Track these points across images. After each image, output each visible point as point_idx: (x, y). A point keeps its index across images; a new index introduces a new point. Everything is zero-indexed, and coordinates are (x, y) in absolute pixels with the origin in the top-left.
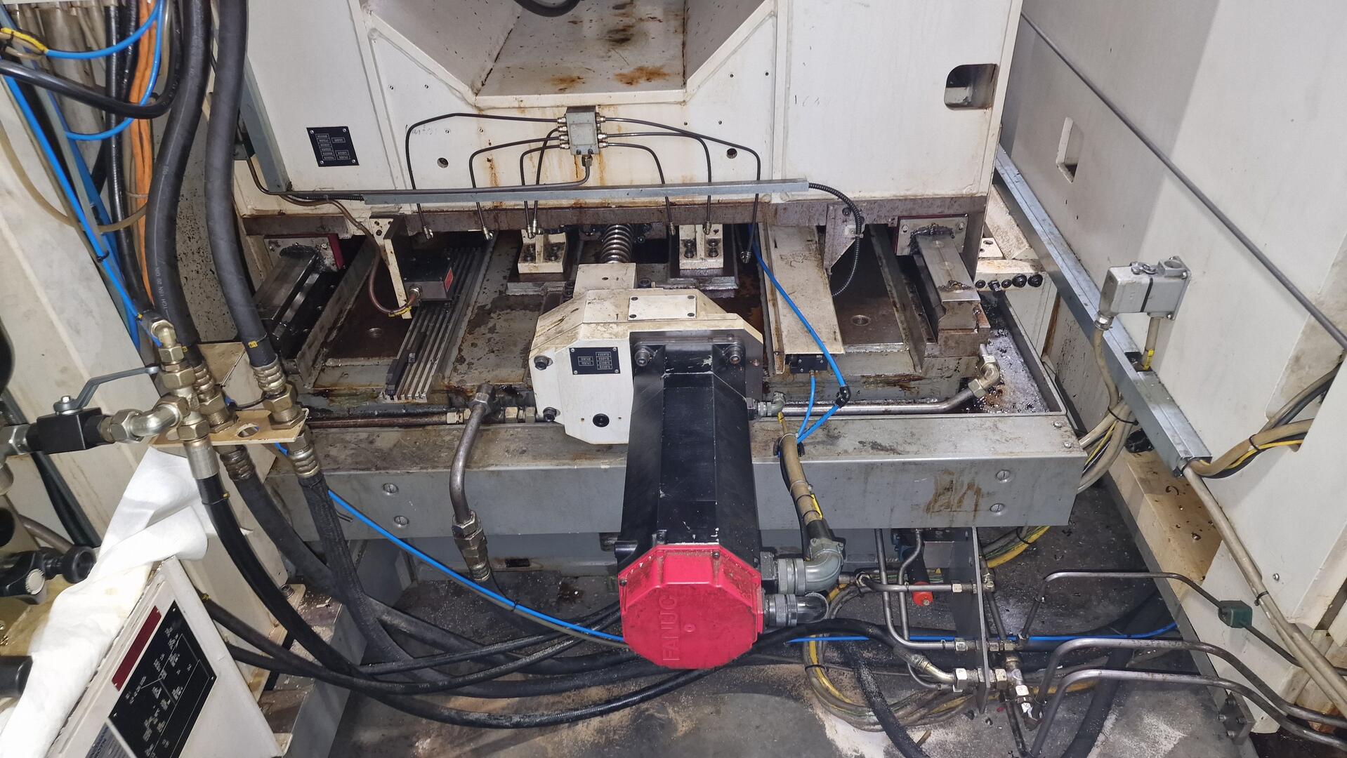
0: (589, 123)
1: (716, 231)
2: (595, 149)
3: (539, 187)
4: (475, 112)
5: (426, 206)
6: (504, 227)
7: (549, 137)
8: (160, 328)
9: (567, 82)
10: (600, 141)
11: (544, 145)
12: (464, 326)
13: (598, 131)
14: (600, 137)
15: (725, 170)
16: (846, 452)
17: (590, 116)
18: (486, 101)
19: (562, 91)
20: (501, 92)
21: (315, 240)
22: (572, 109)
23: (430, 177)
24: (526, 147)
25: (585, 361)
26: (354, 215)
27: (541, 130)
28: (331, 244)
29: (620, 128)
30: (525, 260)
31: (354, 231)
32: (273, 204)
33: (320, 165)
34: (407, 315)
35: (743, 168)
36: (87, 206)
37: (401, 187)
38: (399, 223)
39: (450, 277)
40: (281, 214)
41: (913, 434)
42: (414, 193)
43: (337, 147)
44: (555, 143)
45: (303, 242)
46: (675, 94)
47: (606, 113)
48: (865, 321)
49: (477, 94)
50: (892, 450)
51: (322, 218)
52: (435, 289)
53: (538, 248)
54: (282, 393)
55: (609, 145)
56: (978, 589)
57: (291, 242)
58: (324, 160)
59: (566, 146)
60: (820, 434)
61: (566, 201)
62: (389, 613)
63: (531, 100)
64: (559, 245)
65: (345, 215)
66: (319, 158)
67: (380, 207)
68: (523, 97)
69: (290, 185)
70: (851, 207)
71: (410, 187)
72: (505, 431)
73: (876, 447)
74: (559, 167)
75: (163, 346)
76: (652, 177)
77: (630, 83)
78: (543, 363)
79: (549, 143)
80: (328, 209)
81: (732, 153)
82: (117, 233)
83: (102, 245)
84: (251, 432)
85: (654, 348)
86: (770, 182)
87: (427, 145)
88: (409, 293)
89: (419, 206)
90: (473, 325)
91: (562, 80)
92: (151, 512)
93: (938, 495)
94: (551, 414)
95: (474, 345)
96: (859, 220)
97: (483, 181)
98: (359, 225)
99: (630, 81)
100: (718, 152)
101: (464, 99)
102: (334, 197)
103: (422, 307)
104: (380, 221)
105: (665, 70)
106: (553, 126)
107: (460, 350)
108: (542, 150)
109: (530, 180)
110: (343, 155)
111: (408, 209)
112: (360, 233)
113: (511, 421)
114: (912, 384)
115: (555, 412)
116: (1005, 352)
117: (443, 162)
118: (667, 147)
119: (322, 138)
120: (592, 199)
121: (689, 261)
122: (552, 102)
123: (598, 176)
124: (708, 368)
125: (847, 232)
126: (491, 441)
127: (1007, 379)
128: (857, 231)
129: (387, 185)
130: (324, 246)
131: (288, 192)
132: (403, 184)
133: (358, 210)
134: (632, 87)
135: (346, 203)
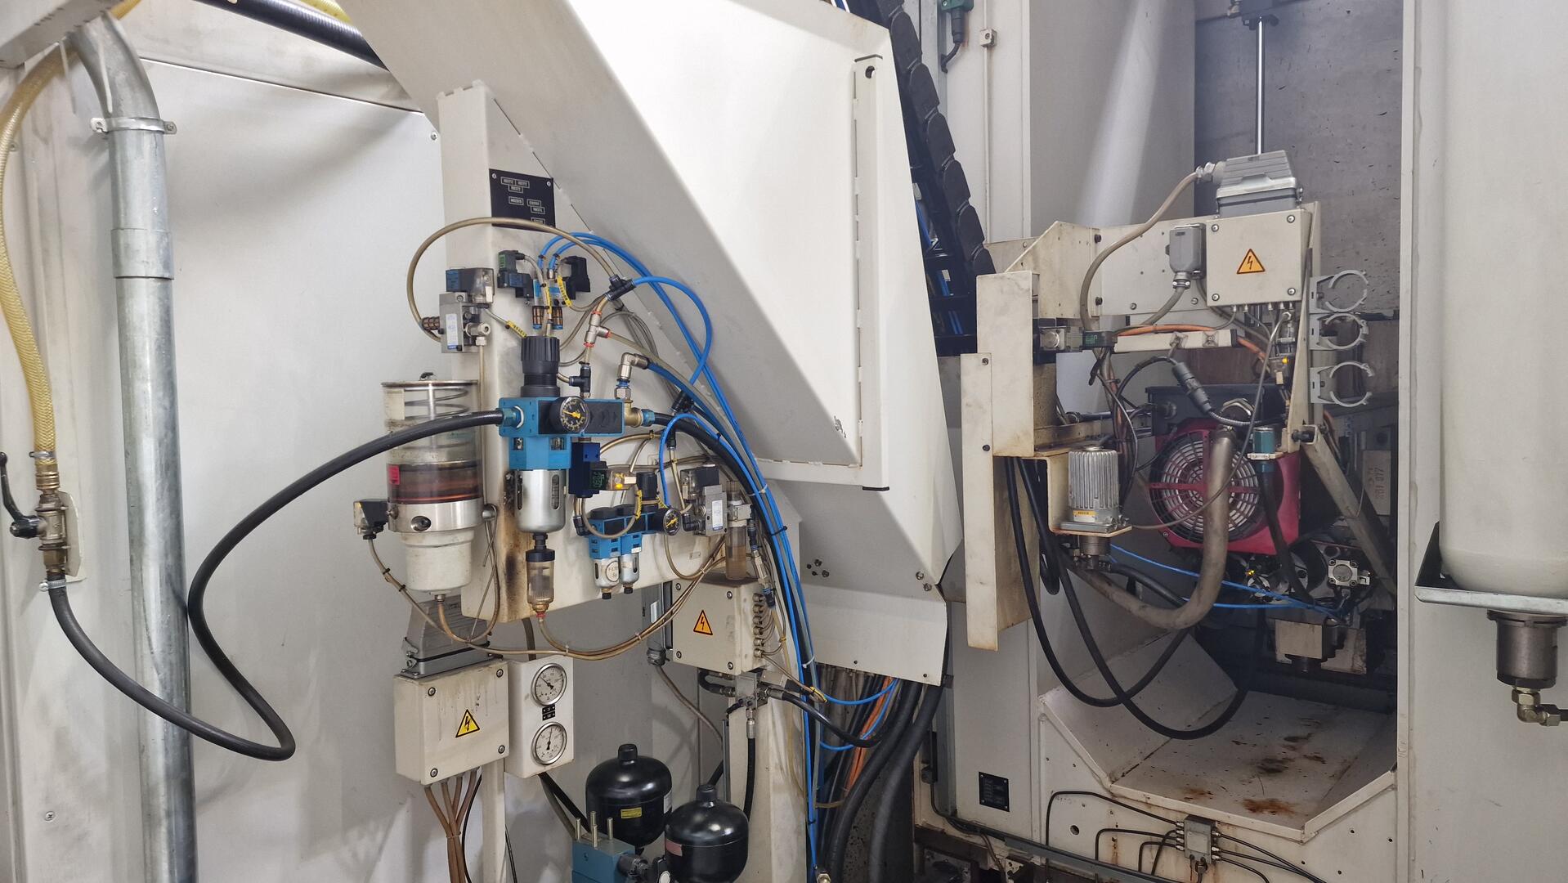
0: (1203, 833)
2: (1208, 860)
3: (1153, 878)
4: (1109, 796)
5: (1055, 862)
7: (1167, 836)
8: (823, 878)
9: (1196, 793)
10: (1213, 853)
11: (1163, 842)
13: (1214, 843)
14: (1214, 849)
17: (1208, 828)
18: (1119, 789)
19: (1187, 799)
20: (1134, 786)
21: (961, 862)
22: (1193, 818)
23: (1062, 839)
24: (1147, 838)
26: (997, 851)
27: (1161, 828)
28: (971, 869)
29: (1236, 847)
31: (991, 864)
32: (939, 823)
33: (981, 803)
36: (815, 788)
37: (1036, 839)
38: (1029, 869)
40: (943, 832)
42: (1046, 848)
43: (997, 793)
44: (1174, 843)
45: (952, 861)
46: (1293, 832)
47: (1225, 830)
49: (1113, 782)
51: (972, 846)
55: (1223, 859)
57: (943, 858)
58: (985, 800)
59: (1182, 848)
63: (1156, 799)
65: (988, 850)
66: (981, 797)
67: (1017, 852)
68: (1150, 795)
69: (955, 812)
71: (1044, 842)
74: (1174, 866)
77: (1255, 811)
79: (1168, 841)
80: (977, 840)
82: (825, 809)
83: (814, 815)
87: (1066, 812)
89: (1047, 860)
91: (1193, 791)
97: (1105, 855)
98: (997, 862)
99: (1254, 808)
101: (1101, 783)
102: (985, 832)
104: (1013, 863)
105: (1295, 809)
106: (1173, 827)
108: (1161, 845)
109: (1147, 867)
110: (999, 800)
111: (1037, 861)
112: (996, 868)
117: (1075, 830)
119: (988, 784)
122: (1174, 806)
129: (1025, 834)
130: (966, 870)
131: (953, 818)
132: (1038, 837)
133: (1000, 848)
134: (1254, 814)
135: (990, 838)
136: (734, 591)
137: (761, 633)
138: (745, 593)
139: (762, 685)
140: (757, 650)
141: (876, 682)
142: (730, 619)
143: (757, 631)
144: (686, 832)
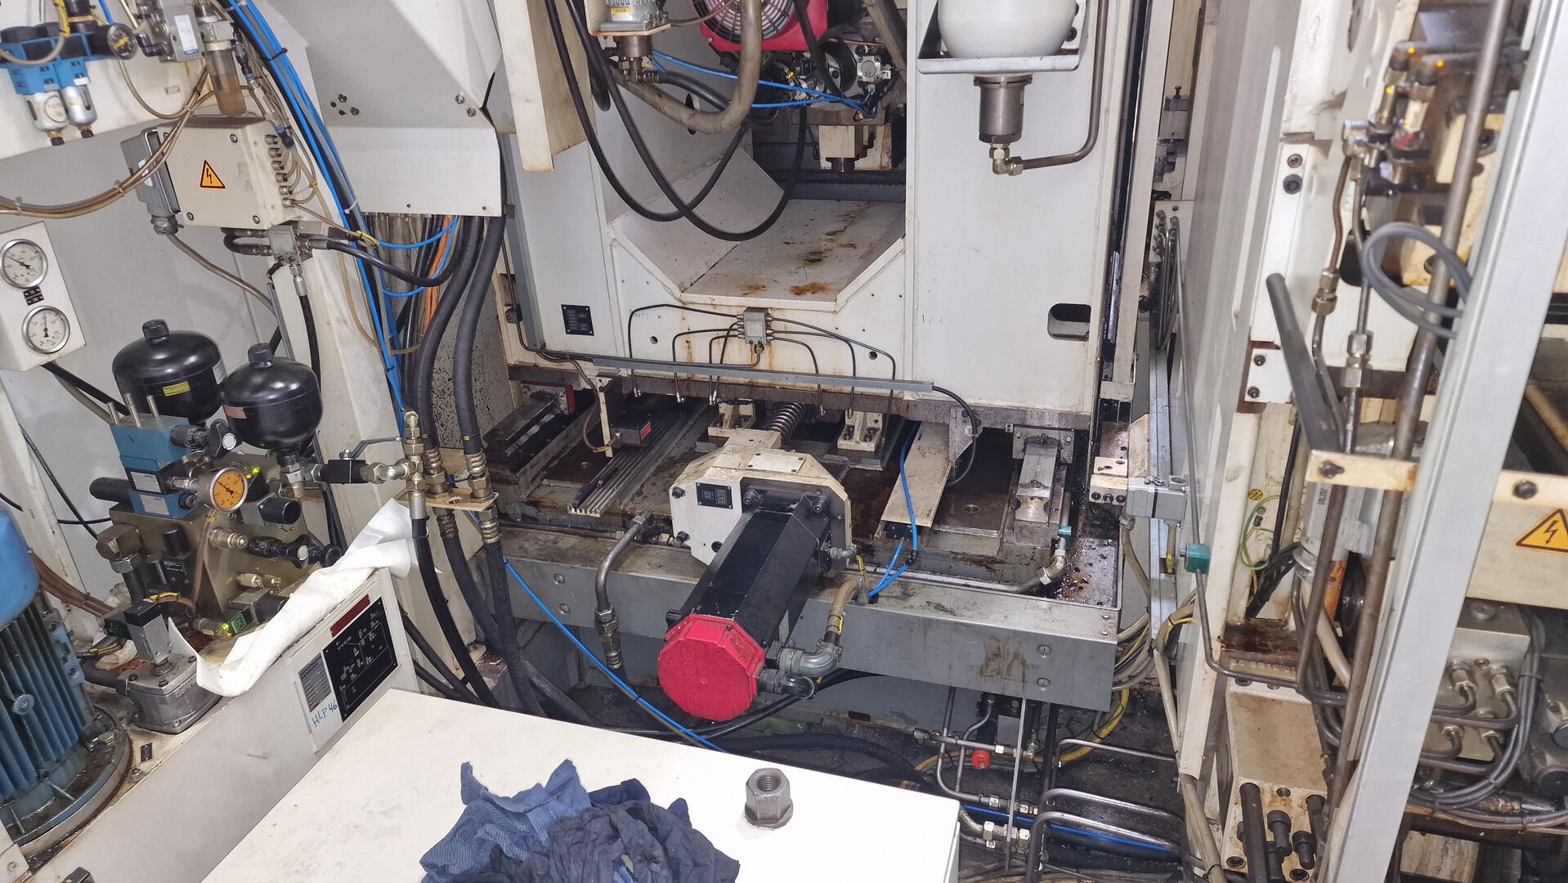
0: (759, 320)
1: (876, 421)
2: (764, 341)
3: (722, 366)
4: (681, 305)
5: (640, 371)
6: (694, 394)
7: (731, 329)
8: (410, 416)
9: (754, 289)
10: (768, 335)
11: (728, 335)
12: (652, 469)
13: (768, 327)
14: (768, 332)
15: (868, 368)
16: (912, 607)
17: (761, 316)
18: (688, 297)
19: (745, 295)
20: (700, 292)
21: (556, 388)
22: (750, 309)
23: (644, 350)
24: (715, 334)
25: (708, 495)
26: (587, 373)
27: (725, 323)
28: (567, 392)
29: (785, 327)
30: (715, 426)
31: (584, 385)
32: (530, 358)
33: (567, 333)
34: (609, 453)
35: (880, 369)
36: (387, 336)
37: (621, 355)
38: (617, 381)
39: (647, 428)
40: (535, 366)
41: (975, 603)
42: (630, 361)
43: (580, 320)
44: (736, 333)
45: (548, 389)
46: (828, 305)
47: (776, 314)
48: (975, 509)
49: (681, 292)
50: (952, 612)
51: (563, 372)
52: (633, 437)
53: (726, 417)
54: (482, 476)
55: (775, 338)
56: (1017, 753)
57: (538, 388)
58: (570, 330)
59: (742, 336)
60: (898, 591)
61: (742, 378)
62: (538, 677)
63: (720, 299)
64: (746, 418)
65: (579, 372)
66: (567, 327)
67: (606, 369)
68: (715, 297)
69: (544, 345)
70: (970, 413)
71: (628, 356)
72: (653, 550)
73: (939, 607)
74: (738, 353)
75: (408, 426)
76: (806, 366)
77: (798, 294)
78: (679, 494)
79: (731, 333)
80: (568, 366)
81: (873, 355)
82: (404, 355)
83: (391, 361)
84: (457, 501)
85: (760, 492)
86: (903, 381)
87: (644, 326)
88: (612, 436)
89: (632, 371)
90: (659, 470)
91: (750, 287)
92: (381, 537)
93: (988, 660)
94: (683, 537)
95: (653, 484)
96: (976, 424)
97: (681, 357)
98: (589, 382)
99: (799, 292)
100: (862, 354)
101: (672, 294)
102: (574, 357)
103: (620, 449)
104: (603, 379)
105: (831, 287)
106: (735, 320)
107: (642, 486)
108: (726, 337)
109: (716, 359)
110: (584, 327)
111: (625, 372)
112: (589, 387)
113: (662, 544)
114: (996, 566)
115: (687, 537)
116: (1105, 558)
117: (655, 339)
118: (819, 345)
119: (571, 313)
120: (763, 380)
121: (845, 442)
122: (735, 302)
123: (767, 362)
124: (791, 510)
125: (966, 432)
126: (641, 555)
127: (1094, 580)
128: (974, 431)
129: (611, 353)
130: (561, 394)
131: (543, 351)
132: (623, 353)
133: (590, 370)
134: (798, 297)
135: (581, 363)
136: (238, 132)
137: (286, 180)
138: (254, 136)
139: (302, 237)
140: (285, 199)
141: (435, 223)
142: (242, 167)
143: (280, 178)
144: (246, 395)
